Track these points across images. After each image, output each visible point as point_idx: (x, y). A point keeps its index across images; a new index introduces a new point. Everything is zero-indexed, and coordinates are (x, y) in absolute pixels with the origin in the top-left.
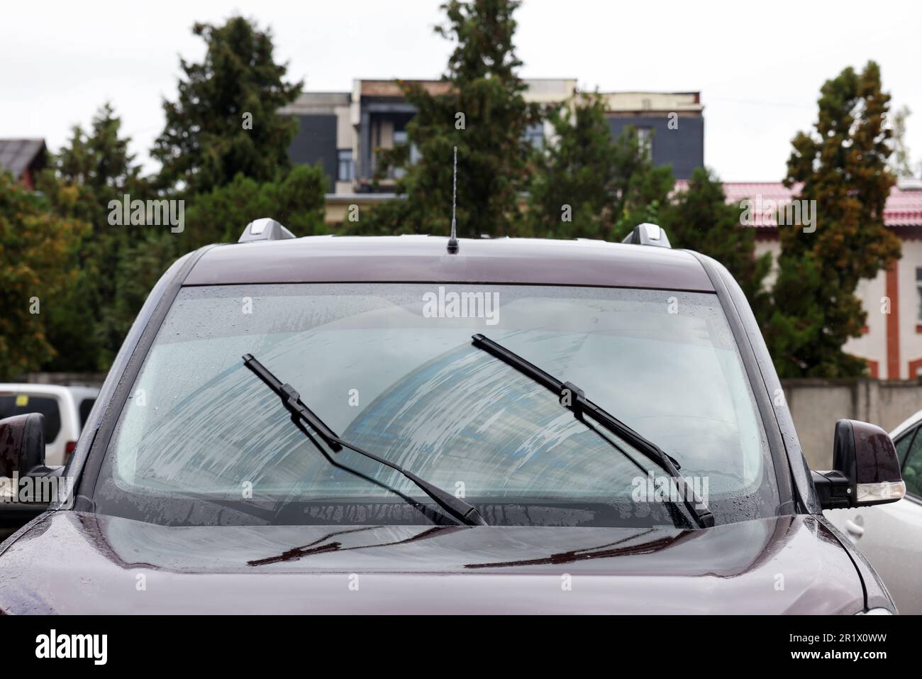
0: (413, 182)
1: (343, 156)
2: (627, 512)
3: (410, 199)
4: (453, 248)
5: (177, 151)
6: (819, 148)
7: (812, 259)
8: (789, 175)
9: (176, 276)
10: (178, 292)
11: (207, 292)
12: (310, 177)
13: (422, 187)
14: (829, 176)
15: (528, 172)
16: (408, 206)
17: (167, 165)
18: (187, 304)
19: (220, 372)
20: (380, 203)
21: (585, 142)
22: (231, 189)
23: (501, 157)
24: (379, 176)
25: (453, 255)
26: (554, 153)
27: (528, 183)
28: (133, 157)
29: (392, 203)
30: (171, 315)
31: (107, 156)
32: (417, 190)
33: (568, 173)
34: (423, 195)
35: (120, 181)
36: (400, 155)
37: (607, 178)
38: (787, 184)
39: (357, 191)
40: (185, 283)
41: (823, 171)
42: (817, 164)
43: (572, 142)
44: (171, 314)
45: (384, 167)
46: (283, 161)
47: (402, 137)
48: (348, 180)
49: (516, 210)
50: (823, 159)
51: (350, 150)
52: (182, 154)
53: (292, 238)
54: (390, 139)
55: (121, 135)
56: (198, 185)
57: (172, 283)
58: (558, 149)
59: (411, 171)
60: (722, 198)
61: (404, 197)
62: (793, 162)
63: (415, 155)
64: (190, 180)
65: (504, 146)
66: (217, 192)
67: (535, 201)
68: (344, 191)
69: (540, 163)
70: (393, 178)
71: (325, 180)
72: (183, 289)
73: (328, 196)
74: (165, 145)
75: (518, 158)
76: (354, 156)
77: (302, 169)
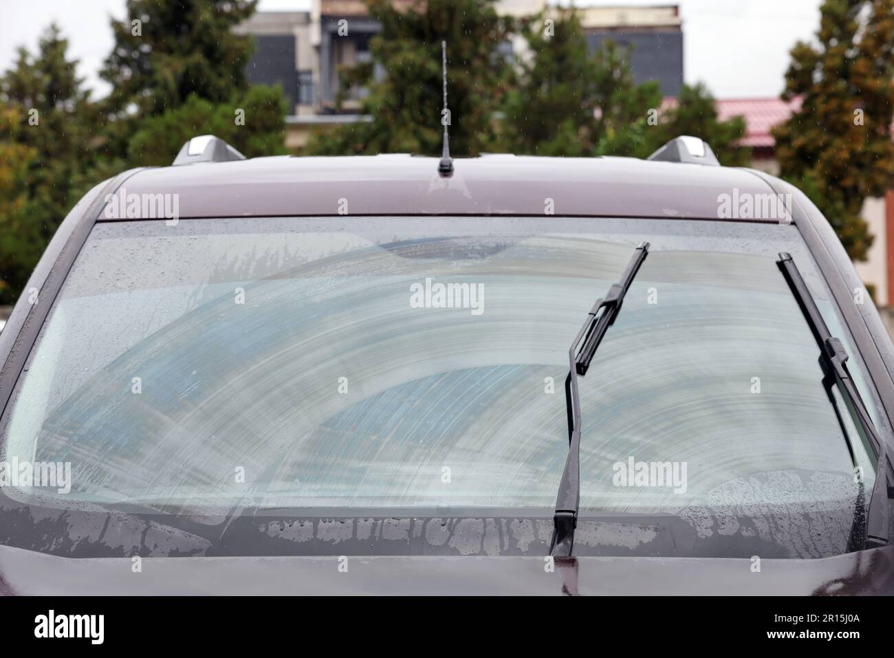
0: (378, 102)
1: (304, 78)
2: (706, 528)
3: (376, 121)
4: (446, 171)
5: (127, 72)
6: (821, 58)
7: (814, 179)
8: (789, 88)
9: (88, 209)
10: (92, 228)
11: (129, 229)
12: (268, 98)
13: (386, 109)
14: (832, 89)
15: (502, 90)
16: (374, 127)
17: (117, 87)
18: (102, 245)
19: (145, 337)
20: (344, 125)
21: (561, 58)
22: (184, 111)
23: (473, 74)
24: (341, 97)
25: (446, 179)
26: (528, 71)
27: (503, 101)
28: (81, 81)
29: (356, 125)
30: (81, 260)
31: (56, 79)
32: (383, 111)
33: (543, 92)
34: (389, 116)
35: (70, 105)
36: (363, 74)
37: (585, 96)
38: (785, 98)
39: (319, 113)
40: (101, 218)
41: (825, 84)
42: (818, 76)
43: (547, 57)
44: (81, 258)
45: (347, 85)
46: (240, 82)
47: (365, 57)
48: (309, 103)
49: (490, 131)
50: (826, 71)
51: (309, 72)
52: (133, 77)
53: (239, 159)
54: (352, 59)
55: (70, 56)
56: (150, 108)
57: (83, 217)
58: (532, 65)
59: (374, 91)
60: (714, 115)
61: (368, 119)
62: (791, 74)
63: (380, 73)
64: (142, 103)
65: (477, 63)
66: (170, 116)
67: (509, 121)
68: (305, 115)
69: (513, 81)
70: (357, 99)
71: (285, 103)
72: (98, 225)
73: (289, 120)
74: (115, 67)
75: (491, 75)
76: (316, 77)
77: (260, 89)
